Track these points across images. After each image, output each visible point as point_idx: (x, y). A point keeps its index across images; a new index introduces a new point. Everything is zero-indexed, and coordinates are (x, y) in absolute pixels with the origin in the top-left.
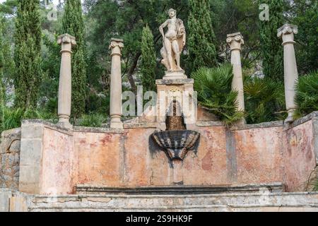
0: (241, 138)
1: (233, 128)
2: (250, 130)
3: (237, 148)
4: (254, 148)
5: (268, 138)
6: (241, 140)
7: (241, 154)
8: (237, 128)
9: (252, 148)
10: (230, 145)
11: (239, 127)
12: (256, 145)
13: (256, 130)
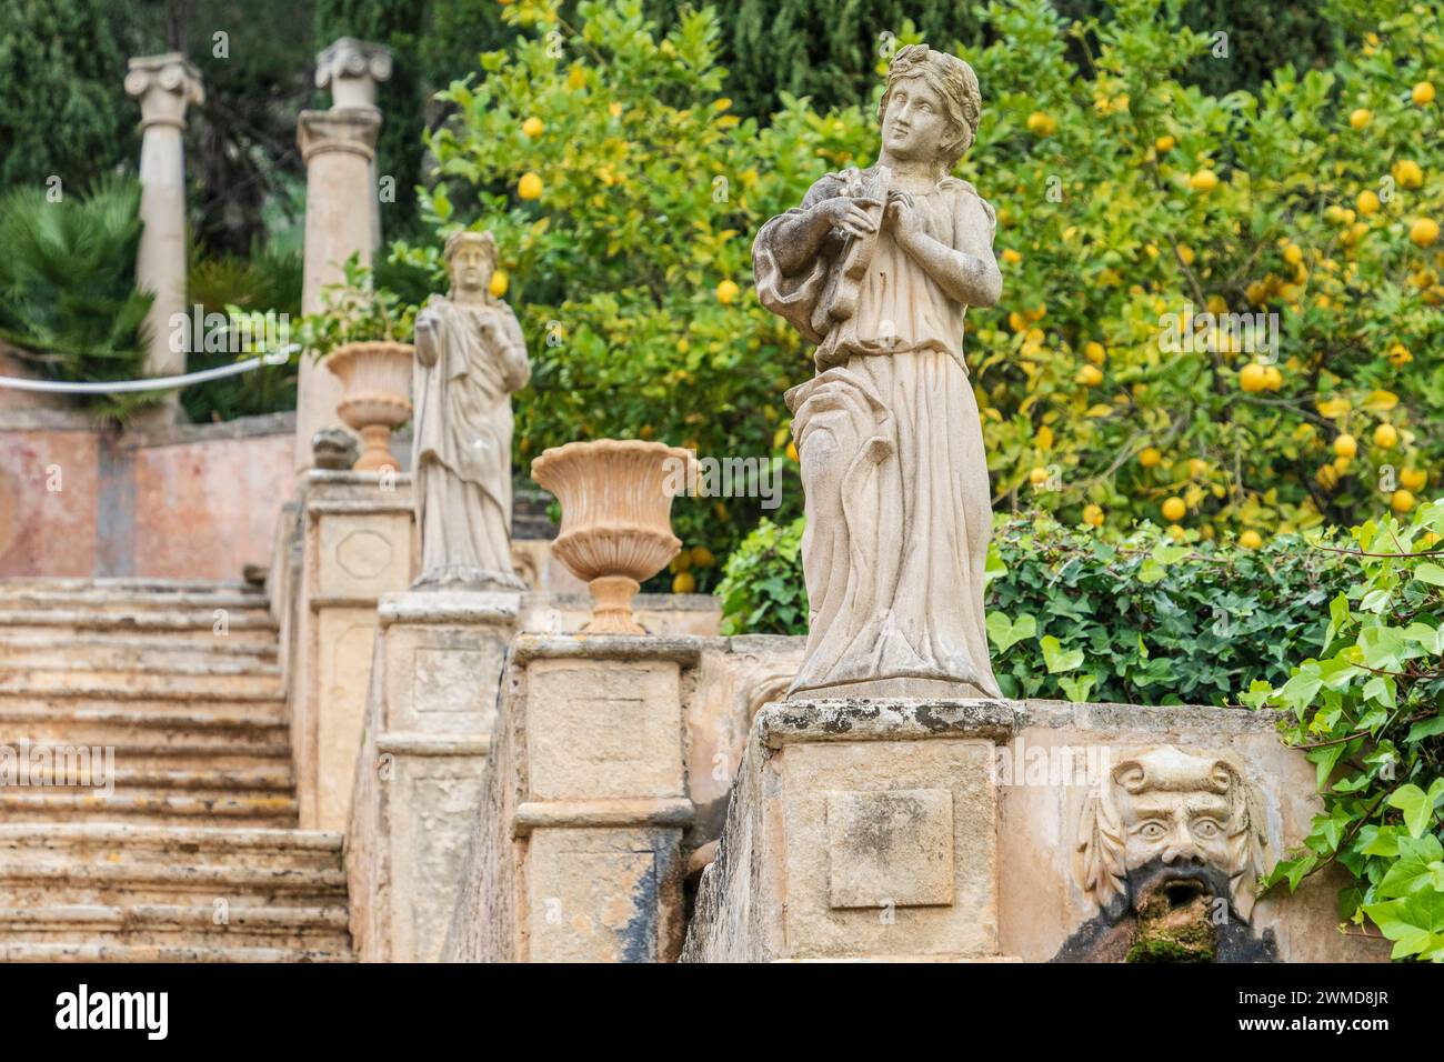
0: (156, 480)
1: (129, 438)
2: (195, 449)
3: (140, 519)
4: (204, 517)
5: (258, 479)
6: (159, 489)
7: (155, 540)
8: (143, 440)
9: (196, 516)
10: (114, 506)
11: (151, 435)
12: (212, 507)
13: (216, 447)
